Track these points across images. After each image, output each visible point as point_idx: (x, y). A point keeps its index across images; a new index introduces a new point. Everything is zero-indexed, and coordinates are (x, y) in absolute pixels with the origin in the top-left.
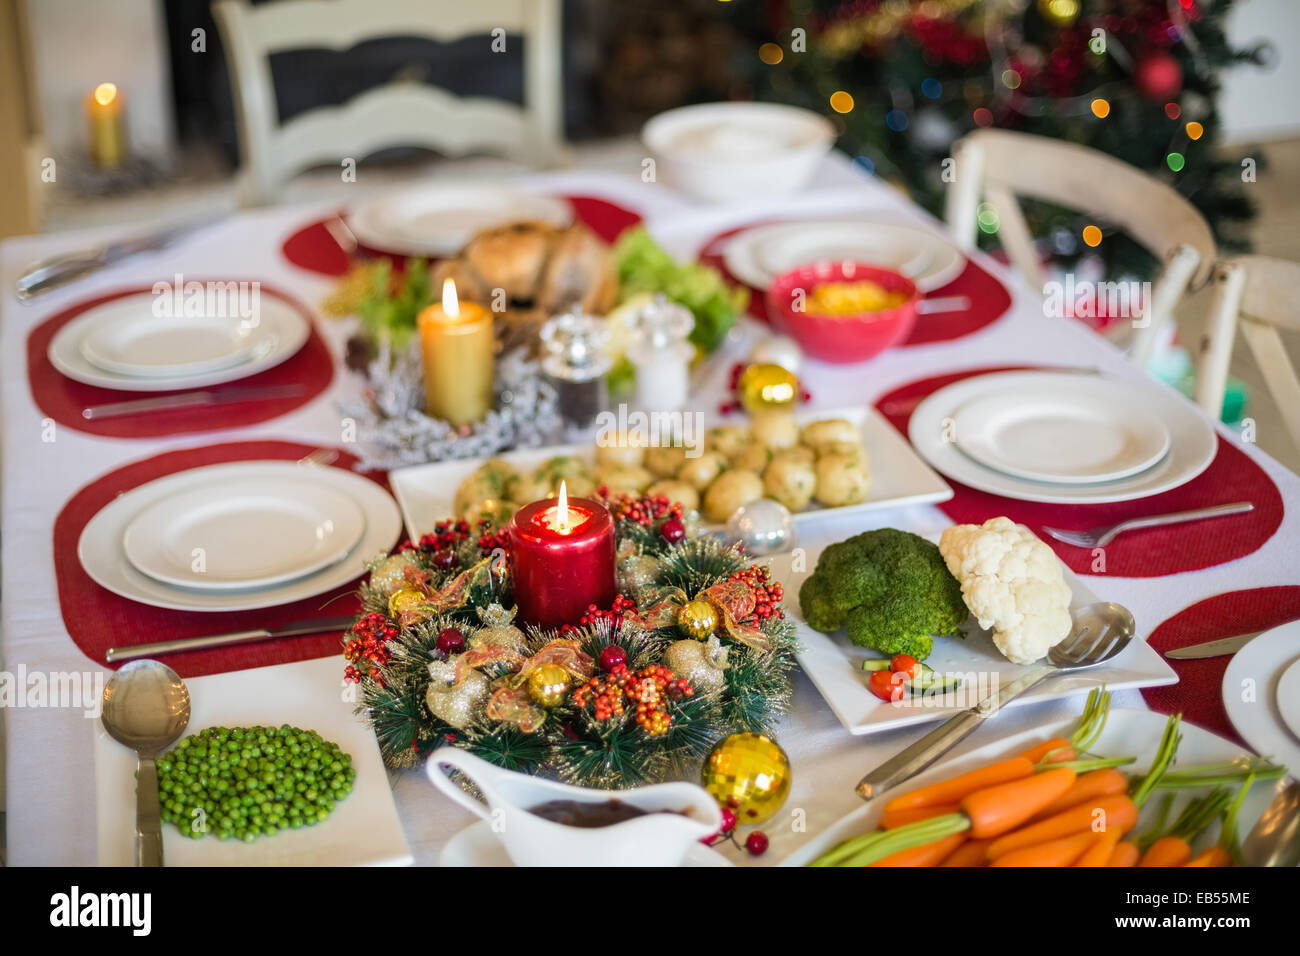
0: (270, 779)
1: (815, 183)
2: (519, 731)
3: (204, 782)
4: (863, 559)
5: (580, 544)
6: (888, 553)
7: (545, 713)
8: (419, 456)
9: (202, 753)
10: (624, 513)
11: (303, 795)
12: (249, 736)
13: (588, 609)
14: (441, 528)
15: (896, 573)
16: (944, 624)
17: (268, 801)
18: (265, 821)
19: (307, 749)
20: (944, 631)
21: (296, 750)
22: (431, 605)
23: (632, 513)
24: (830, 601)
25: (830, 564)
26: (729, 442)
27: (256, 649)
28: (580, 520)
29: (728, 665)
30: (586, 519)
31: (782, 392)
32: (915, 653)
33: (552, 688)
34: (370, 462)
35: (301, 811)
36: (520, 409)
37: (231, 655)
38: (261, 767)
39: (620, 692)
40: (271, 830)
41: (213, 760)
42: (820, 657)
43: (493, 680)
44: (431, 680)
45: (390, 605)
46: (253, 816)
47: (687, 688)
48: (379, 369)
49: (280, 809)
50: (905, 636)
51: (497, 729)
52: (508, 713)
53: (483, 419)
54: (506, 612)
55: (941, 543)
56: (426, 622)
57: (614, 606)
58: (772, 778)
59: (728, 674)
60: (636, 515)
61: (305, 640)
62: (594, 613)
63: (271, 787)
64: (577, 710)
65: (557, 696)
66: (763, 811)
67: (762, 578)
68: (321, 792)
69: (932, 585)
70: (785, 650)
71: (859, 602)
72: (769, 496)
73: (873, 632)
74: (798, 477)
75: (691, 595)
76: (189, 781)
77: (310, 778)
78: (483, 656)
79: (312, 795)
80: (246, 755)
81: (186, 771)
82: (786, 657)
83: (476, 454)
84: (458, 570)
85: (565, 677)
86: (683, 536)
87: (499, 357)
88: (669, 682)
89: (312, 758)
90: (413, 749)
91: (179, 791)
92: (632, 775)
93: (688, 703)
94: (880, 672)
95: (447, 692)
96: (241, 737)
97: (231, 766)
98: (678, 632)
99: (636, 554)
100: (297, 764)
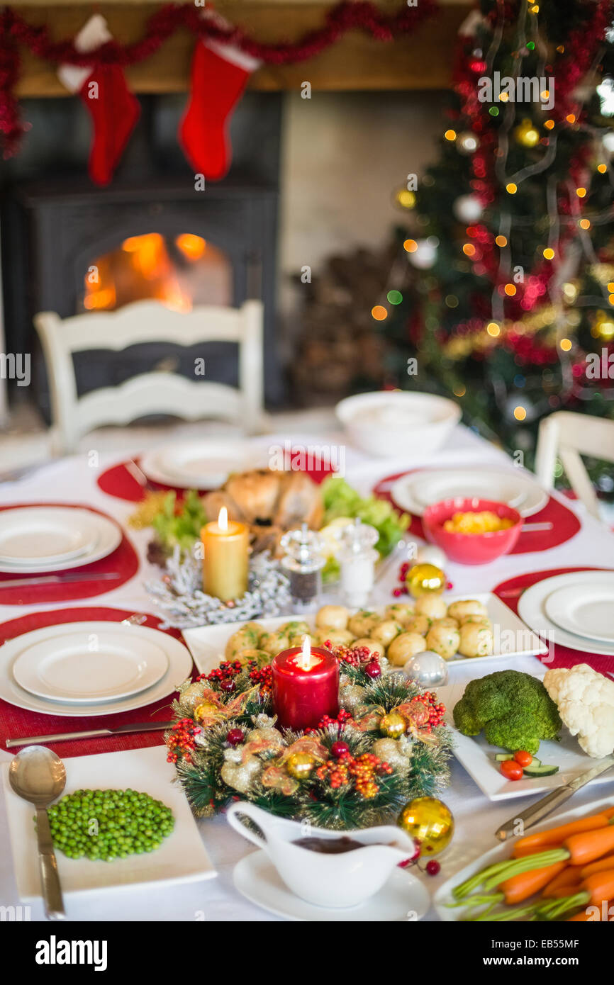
0: (122, 822)
1: (448, 446)
2: (282, 794)
3: (79, 823)
4: (495, 690)
5: (317, 677)
6: (511, 686)
7: (298, 783)
8: (201, 620)
9: (78, 805)
10: (342, 658)
11: (143, 832)
12: (107, 796)
13: (322, 718)
14: (223, 666)
15: (516, 698)
16: (547, 731)
17: (121, 836)
18: (120, 849)
19: (144, 805)
20: (546, 736)
21: (138, 804)
22: (222, 714)
23: (347, 658)
24: (474, 716)
25: (473, 693)
26: (402, 614)
27: (103, 741)
28: (317, 662)
29: (413, 755)
30: (321, 661)
31: (434, 583)
32: (529, 750)
33: (303, 767)
34: (169, 623)
35: (143, 843)
36: (266, 590)
37: (86, 745)
38: (116, 815)
39: (346, 771)
40: (124, 855)
41: (85, 810)
42: (468, 751)
43: (264, 761)
44: (226, 761)
45: (196, 714)
46: (112, 845)
47: (388, 768)
48: (172, 563)
49: (129, 841)
50: (523, 739)
51: (267, 793)
52: (275, 783)
53: (242, 597)
54: (270, 719)
55: (544, 680)
56: (219, 724)
57: (339, 716)
58: (443, 826)
59: (412, 761)
60: (350, 659)
61: (134, 737)
62: (326, 720)
63: (123, 827)
64: (318, 782)
65: (306, 773)
66: (436, 847)
67: (432, 700)
68: (155, 832)
69: (539, 707)
70: (446, 747)
71: (493, 717)
72: (430, 649)
73: (502, 736)
74: (449, 637)
75: (388, 710)
76: (70, 823)
77: (147, 822)
78: (258, 746)
79: (149, 833)
80: (106, 807)
81: (67, 816)
82: (446, 751)
83: (238, 619)
84: (237, 692)
85: (311, 761)
86: (379, 673)
87: (252, 556)
88: (377, 764)
89: (147, 810)
90: (210, 805)
91: (63, 828)
92: (352, 823)
93: (388, 778)
94: (506, 762)
95: (236, 768)
96: (101, 795)
97: (96, 813)
98: (380, 734)
99: (351, 684)
100: (139, 813)
